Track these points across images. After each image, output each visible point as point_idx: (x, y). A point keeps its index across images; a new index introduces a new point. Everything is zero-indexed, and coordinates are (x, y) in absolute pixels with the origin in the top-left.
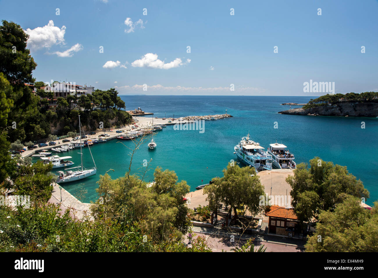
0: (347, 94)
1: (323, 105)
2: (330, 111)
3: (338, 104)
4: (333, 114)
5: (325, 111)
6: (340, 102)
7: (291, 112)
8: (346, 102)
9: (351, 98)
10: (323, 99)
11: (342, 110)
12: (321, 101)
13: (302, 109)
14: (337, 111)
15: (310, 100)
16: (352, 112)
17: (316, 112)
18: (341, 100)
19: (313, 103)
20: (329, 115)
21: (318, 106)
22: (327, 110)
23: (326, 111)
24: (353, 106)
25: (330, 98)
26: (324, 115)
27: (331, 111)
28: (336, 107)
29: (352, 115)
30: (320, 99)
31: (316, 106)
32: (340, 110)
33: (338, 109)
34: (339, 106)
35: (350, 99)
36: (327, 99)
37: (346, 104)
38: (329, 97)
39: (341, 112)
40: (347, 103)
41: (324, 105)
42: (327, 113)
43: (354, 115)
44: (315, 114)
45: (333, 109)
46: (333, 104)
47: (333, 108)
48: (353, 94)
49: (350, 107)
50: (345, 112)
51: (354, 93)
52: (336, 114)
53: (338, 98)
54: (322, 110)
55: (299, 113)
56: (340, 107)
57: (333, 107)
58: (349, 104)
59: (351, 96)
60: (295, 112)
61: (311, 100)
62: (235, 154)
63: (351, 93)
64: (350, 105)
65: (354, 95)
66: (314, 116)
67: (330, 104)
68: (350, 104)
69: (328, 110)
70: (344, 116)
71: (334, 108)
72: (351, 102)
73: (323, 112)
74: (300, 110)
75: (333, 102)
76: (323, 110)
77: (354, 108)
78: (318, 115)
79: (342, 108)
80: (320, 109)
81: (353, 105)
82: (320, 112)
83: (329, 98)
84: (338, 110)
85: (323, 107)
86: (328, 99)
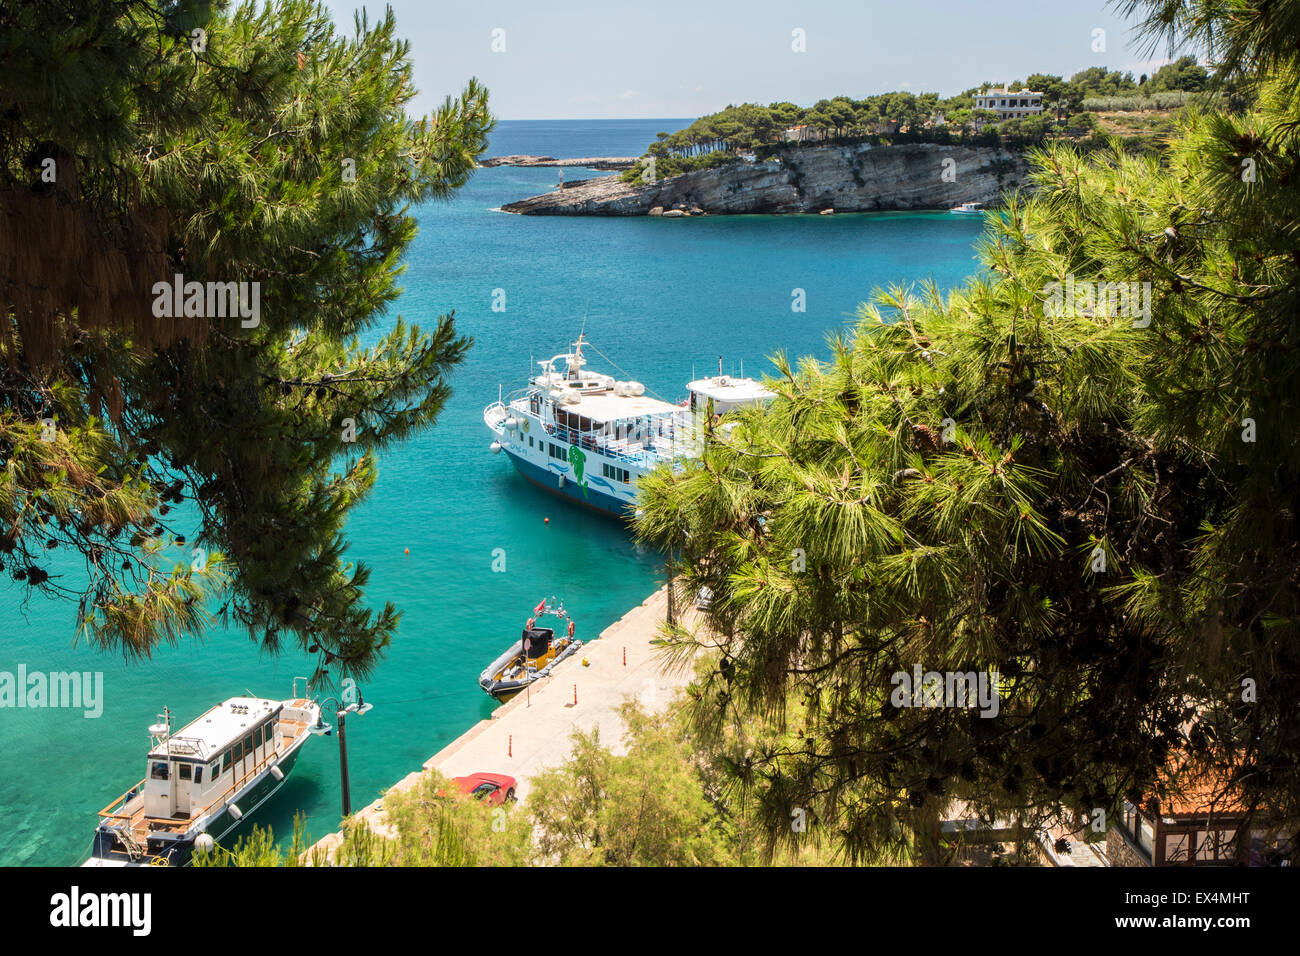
0: (822, 107)
1: (717, 162)
2: (751, 192)
3: (783, 153)
4: (765, 207)
5: (730, 189)
6: (794, 142)
7: (572, 202)
8: (820, 143)
9: (838, 123)
10: (713, 130)
11: (802, 185)
12: (706, 140)
13: (622, 187)
14: (781, 188)
15: (656, 141)
16: (846, 189)
17: (688, 195)
18: (793, 134)
19: (670, 151)
20: (746, 212)
21: (697, 169)
22: (737, 186)
23: (735, 192)
24: (850, 162)
25: (749, 124)
26: (729, 212)
27: (753, 189)
28: (777, 169)
29: (847, 203)
30: (703, 133)
31: (687, 168)
32: (794, 182)
33: (785, 178)
34: (787, 164)
35: (831, 130)
36: (735, 132)
37: (819, 154)
38: (739, 121)
39: (801, 193)
40: (825, 147)
41: (721, 162)
42: (737, 202)
43: (855, 203)
44: (684, 210)
45: (765, 182)
46: (764, 153)
47: (763, 174)
48: (845, 106)
49: (838, 166)
50: (818, 195)
51: (847, 100)
52: (778, 204)
53: (783, 125)
54: (715, 187)
55: (607, 205)
56: (793, 167)
57: (763, 170)
58: (831, 153)
59: (840, 112)
60: (587, 202)
61: (662, 136)
62: (498, 452)
63: (837, 100)
64: (835, 158)
65: (850, 110)
66: (682, 216)
67: (751, 158)
68: (835, 154)
69: (740, 187)
70: (815, 210)
71: (768, 174)
72: (839, 141)
73: (719, 196)
74: (610, 192)
75: (760, 148)
76: (719, 185)
77: (856, 173)
78: (698, 210)
79: (804, 175)
80: (704, 184)
81: (848, 155)
82: (707, 199)
83: (741, 125)
84: (789, 183)
85: (717, 171)
86: (739, 130)
